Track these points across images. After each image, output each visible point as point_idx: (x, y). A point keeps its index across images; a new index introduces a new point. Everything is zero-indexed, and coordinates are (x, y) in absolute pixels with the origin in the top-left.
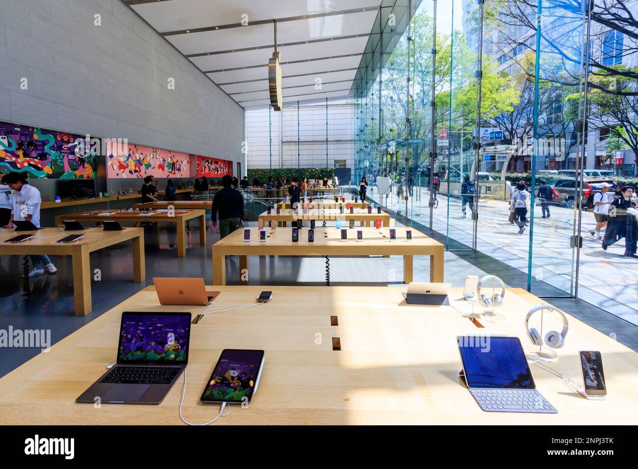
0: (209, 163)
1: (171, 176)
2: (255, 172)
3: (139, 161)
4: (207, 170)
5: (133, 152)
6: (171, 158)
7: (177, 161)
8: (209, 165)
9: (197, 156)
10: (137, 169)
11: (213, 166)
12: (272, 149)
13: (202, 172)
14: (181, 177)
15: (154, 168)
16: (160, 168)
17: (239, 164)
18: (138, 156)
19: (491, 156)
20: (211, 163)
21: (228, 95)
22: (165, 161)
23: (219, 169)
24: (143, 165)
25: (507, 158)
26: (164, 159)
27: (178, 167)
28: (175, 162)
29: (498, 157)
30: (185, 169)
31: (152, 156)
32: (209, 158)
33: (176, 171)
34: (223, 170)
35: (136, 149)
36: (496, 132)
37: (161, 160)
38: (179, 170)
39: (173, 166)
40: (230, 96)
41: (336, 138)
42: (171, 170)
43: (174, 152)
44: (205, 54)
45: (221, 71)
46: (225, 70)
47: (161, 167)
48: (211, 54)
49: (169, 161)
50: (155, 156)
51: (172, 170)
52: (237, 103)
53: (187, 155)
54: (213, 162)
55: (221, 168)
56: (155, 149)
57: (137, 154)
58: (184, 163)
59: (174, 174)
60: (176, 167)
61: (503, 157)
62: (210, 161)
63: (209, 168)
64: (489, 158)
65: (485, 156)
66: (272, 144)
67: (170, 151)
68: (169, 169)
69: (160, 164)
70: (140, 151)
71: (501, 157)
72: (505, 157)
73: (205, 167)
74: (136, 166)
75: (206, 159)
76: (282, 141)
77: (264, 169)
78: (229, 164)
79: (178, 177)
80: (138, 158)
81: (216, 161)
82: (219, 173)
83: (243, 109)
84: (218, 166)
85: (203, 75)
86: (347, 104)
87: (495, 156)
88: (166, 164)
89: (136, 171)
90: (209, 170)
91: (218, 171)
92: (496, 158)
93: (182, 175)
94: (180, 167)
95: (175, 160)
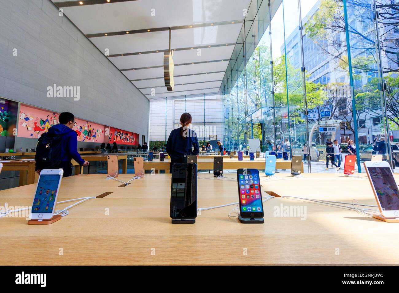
0: (120, 134)
1: (87, 140)
2: (155, 143)
4: (118, 139)
5: (51, 118)
6: (88, 126)
7: (93, 130)
8: (121, 135)
9: (110, 127)
11: (124, 136)
12: (167, 128)
13: (114, 139)
14: (96, 142)
17: (144, 136)
18: (56, 121)
19: (324, 128)
20: (123, 134)
21: (138, 89)
22: (82, 128)
23: (129, 139)
25: (335, 129)
26: (81, 126)
27: (93, 134)
28: (91, 130)
29: (329, 129)
30: (100, 136)
32: (121, 130)
33: (91, 137)
34: (132, 140)
35: (55, 116)
36: (326, 111)
37: (79, 127)
38: (94, 136)
39: (89, 133)
40: (140, 90)
41: (210, 121)
42: (86, 136)
43: (90, 122)
44: (120, 55)
45: (132, 69)
46: (135, 69)
48: (125, 55)
49: (86, 129)
51: (88, 136)
52: (144, 95)
53: (102, 126)
54: (124, 134)
55: (130, 138)
57: (54, 120)
58: (99, 132)
59: (90, 139)
60: (92, 134)
61: (332, 129)
62: (121, 132)
63: (120, 137)
64: (322, 129)
65: (320, 128)
66: (167, 124)
67: (87, 122)
68: (85, 135)
71: (331, 129)
72: (334, 129)
73: (117, 137)
75: (119, 131)
76: (174, 123)
77: (162, 141)
78: (137, 136)
79: (93, 142)
81: (127, 133)
82: (128, 142)
83: (149, 100)
84: (127, 137)
85: (119, 72)
86: (217, 99)
87: (326, 128)
88: (83, 131)
90: (120, 139)
91: (127, 140)
92: (328, 129)
93: (96, 141)
94: (95, 135)
95: (91, 129)
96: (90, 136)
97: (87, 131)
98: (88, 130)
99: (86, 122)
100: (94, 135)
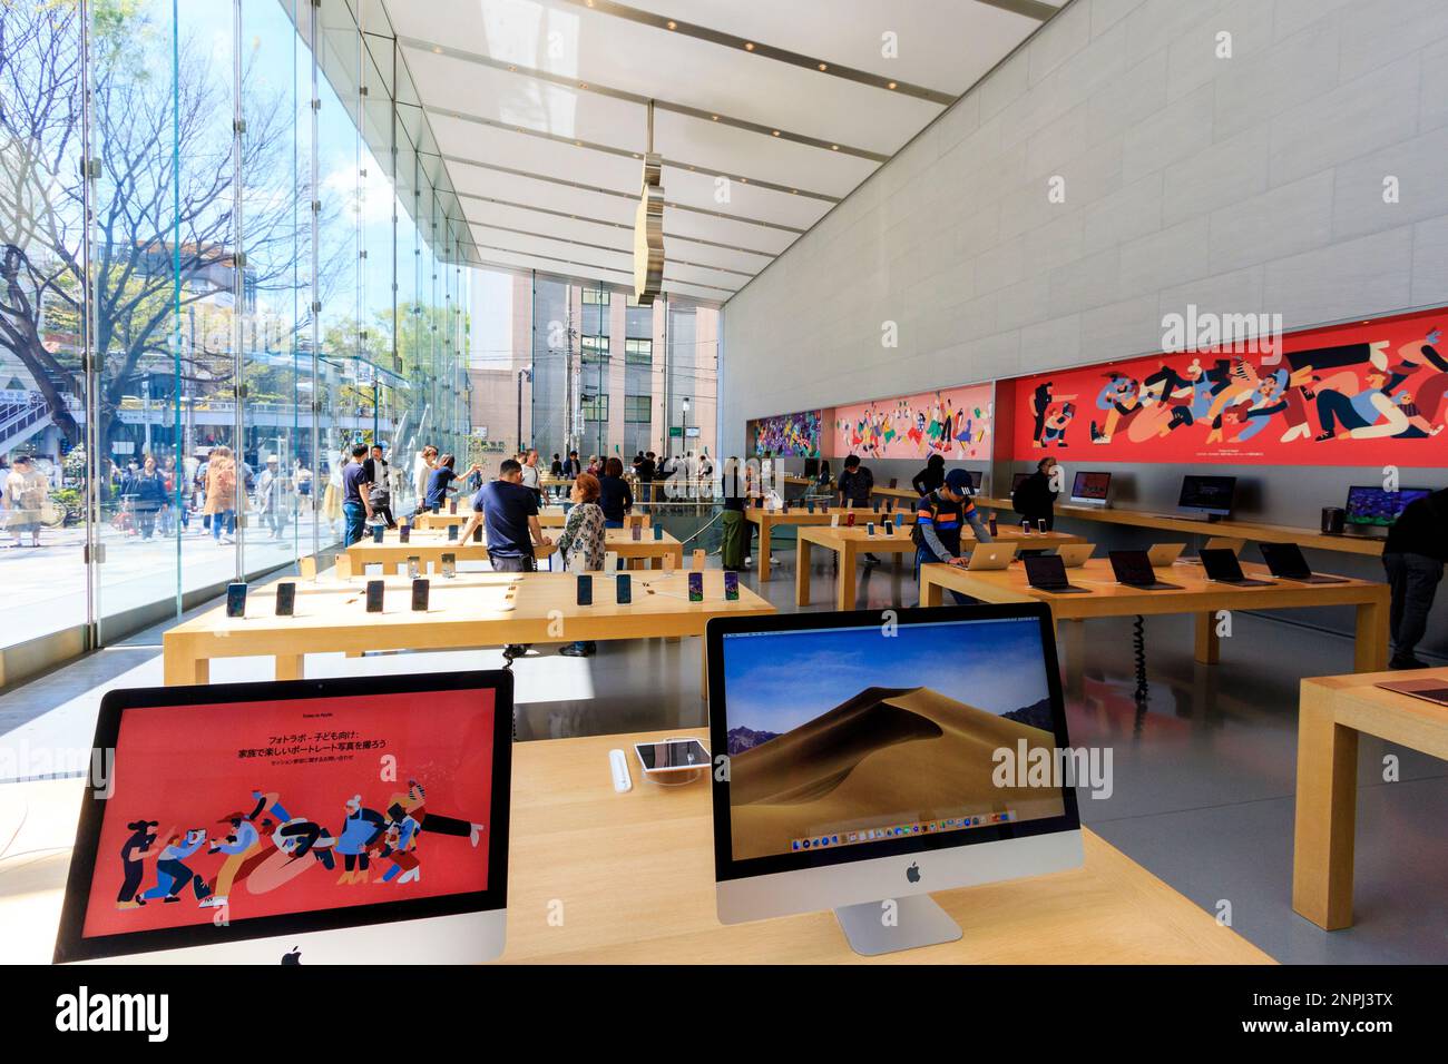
3: (876, 427)
6: (942, 407)
7: (960, 413)
10: (873, 443)
14: (970, 458)
15: (899, 438)
16: (911, 437)
18: (876, 419)
22: (924, 419)
24: (883, 435)
26: (921, 414)
27: (961, 428)
28: (953, 415)
31: (897, 414)
33: (955, 442)
37: (916, 417)
38: (966, 437)
39: (946, 429)
42: (938, 440)
43: (948, 390)
47: (915, 435)
49: (935, 418)
50: (903, 413)
51: (943, 439)
56: (902, 399)
58: (982, 418)
59: (951, 449)
60: (955, 431)
67: (938, 393)
68: (934, 437)
69: (913, 429)
70: (878, 411)
74: (872, 438)
79: (960, 457)
80: (876, 424)
88: (928, 424)
89: (871, 447)
93: (973, 453)
94: (969, 430)
95: (951, 412)
96: (949, 440)
97: (939, 424)
98: (941, 421)
99: (935, 395)
100: (963, 433)
